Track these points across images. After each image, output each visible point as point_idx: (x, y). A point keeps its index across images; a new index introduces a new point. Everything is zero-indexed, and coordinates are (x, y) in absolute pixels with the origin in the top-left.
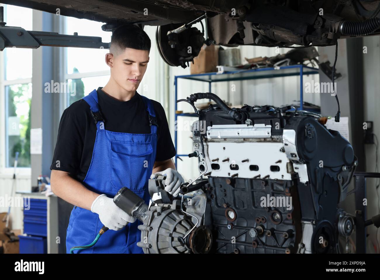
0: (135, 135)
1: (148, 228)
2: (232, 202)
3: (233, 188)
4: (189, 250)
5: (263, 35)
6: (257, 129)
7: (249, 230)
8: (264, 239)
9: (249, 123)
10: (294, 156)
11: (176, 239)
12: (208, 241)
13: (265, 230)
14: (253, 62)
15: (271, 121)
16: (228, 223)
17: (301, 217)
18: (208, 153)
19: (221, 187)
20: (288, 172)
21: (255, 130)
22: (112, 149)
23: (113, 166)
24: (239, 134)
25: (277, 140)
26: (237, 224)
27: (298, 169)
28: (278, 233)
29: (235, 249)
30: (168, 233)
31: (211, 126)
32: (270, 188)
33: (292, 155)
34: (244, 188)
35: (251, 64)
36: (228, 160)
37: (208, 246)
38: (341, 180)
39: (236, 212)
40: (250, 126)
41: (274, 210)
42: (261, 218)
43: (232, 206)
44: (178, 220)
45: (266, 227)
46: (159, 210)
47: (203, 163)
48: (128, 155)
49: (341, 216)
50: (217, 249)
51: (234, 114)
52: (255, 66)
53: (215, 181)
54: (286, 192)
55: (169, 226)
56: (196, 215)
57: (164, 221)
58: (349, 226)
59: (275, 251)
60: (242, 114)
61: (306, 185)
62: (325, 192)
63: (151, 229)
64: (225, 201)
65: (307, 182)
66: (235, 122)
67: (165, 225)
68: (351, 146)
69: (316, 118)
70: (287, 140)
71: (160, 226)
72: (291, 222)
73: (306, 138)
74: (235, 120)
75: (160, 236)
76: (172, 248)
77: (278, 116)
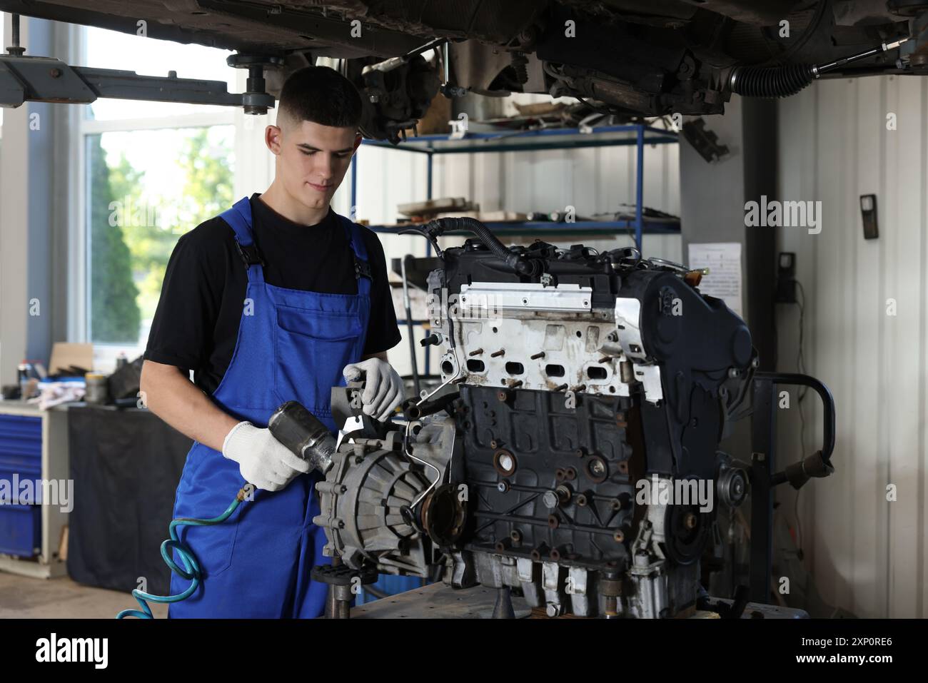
0: (327, 296)
1: (338, 488)
2: (508, 437)
3: (510, 410)
4: (419, 533)
5: (571, 87)
6: (564, 294)
7: (544, 493)
8: (570, 512)
9: (548, 282)
10: (636, 350)
11: (395, 511)
12: (458, 514)
13: (573, 494)
14: (532, 113)
15: (592, 280)
16: (498, 479)
17: (646, 468)
18: (460, 338)
19: (486, 406)
20: (623, 381)
21: (560, 296)
22: (279, 324)
23: (281, 358)
24: (525, 301)
25: (603, 317)
26: (517, 481)
27: (643, 374)
28: (599, 500)
29: (513, 531)
30: (378, 498)
31: (470, 284)
32: (586, 410)
33: (633, 347)
34: (533, 409)
35: (527, 118)
36: (502, 353)
37: (459, 526)
38: (725, 397)
39: (517, 458)
40: (548, 288)
41: (594, 454)
42: (567, 471)
43: (509, 445)
44: (398, 472)
45: (575, 488)
46: (359, 452)
47: (451, 358)
48: (313, 337)
49: (723, 467)
50: (477, 531)
51: (517, 262)
52: (536, 123)
53: (473, 394)
54: (619, 421)
55: (379, 485)
56: (433, 462)
57: (369, 474)
58: (738, 487)
59: (593, 534)
60: (534, 262)
61: (658, 407)
62: (694, 420)
63: (344, 489)
64: (493, 435)
65: (660, 400)
66: (518, 278)
67: (373, 481)
68: (746, 328)
69: (679, 272)
70: (622, 319)
71: (362, 485)
72: (626, 479)
73: (659, 314)
74: (518, 273)
75: (361, 504)
76: (387, 528)
77: (606, 270)
